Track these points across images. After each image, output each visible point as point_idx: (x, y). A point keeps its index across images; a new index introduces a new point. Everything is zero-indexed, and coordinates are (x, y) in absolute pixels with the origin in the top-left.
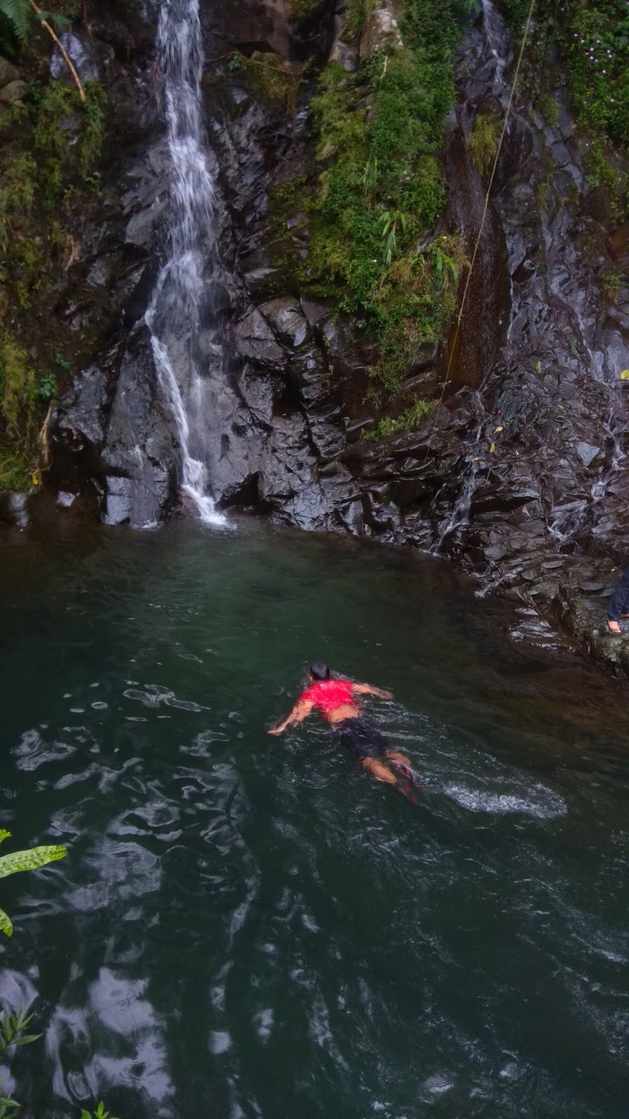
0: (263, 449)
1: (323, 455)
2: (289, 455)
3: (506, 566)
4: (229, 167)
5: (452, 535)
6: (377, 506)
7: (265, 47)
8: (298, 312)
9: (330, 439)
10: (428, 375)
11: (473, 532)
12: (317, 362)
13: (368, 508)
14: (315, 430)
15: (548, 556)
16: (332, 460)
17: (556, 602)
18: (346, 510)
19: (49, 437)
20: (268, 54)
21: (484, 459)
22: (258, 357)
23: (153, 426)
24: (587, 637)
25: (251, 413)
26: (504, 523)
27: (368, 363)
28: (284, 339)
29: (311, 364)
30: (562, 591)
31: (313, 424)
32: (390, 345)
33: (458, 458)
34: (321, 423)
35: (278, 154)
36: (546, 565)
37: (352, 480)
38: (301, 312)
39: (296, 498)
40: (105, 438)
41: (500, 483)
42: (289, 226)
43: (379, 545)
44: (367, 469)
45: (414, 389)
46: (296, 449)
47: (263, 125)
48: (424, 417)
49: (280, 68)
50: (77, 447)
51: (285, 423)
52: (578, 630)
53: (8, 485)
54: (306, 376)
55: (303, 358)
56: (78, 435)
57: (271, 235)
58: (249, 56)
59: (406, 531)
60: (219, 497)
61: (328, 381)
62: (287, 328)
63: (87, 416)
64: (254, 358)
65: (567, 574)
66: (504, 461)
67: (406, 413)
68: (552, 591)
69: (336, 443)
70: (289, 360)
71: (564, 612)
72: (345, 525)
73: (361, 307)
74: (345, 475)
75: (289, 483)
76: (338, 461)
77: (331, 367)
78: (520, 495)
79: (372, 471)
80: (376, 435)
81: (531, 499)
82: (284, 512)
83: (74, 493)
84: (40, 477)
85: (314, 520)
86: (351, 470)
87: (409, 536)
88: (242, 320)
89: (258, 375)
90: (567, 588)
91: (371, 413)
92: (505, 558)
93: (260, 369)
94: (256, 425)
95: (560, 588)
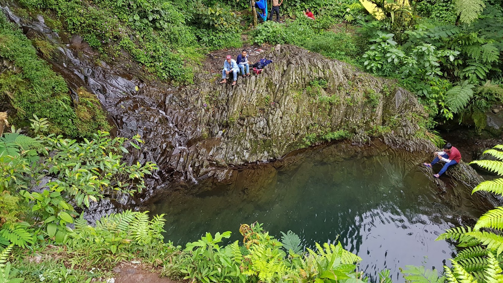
5: (161, 175)
52: (225, 165)
68: (206, 163)
71: (216, 164)
95: (207, 160)
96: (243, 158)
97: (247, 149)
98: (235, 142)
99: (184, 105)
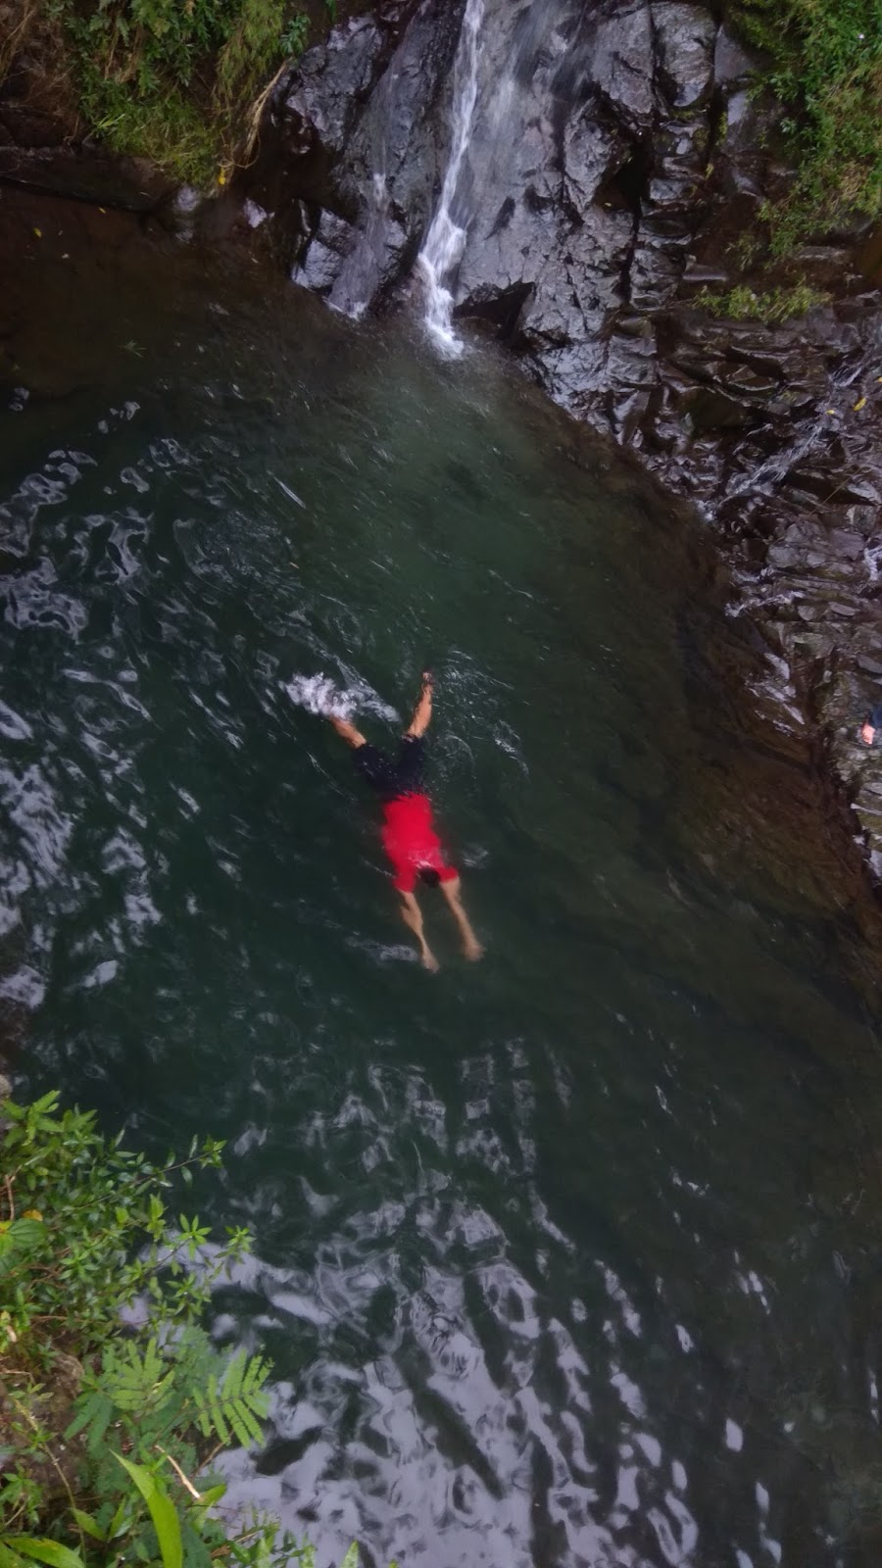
0: (554, 248)
1: (632, 302)
2: (587, 278)
3: (785, 582)
5: (741, 501)
6: (667, 411)
8: (706, 48)
9: (654, 281)
10: (837, 253)
11: (770, 511)
12: (694, 149)
13: (653, 409)
14: (639, 254)
15: (843, 594)
16: (643, 314)
17: (818, 667)
18: (626, 396)
19: (264, 113)
21: (842, 416)
22: (614, 96)
23: (417, 151)
24: (829, 732)
25: (563, 182)
26: (815, 517)
27: (766, 195)
28: (665, 86)
29: (683, 148)
30: (835, 655)
31: (642, 245)
32: (811, 186)
33: (808, 399)
34: (653, 249)
36: (834, 606)
37: (654, 357)
38: (710, 47)
39: (565, 350)
40: (344, 148)
41: (841, 462)
43: (640, 467)
44: (681, 351)
45: (808, 265)
46: (601, 274)
48: (798, 315)
50: (299, 147)
51: (603, 221)
52: (824, 715)
53: (182, 173)
54: (668, 163)
55: (678, 131)
56: (306, 129)
59: (686, 464)
60: (462, 297)
61: (695, 188)
62: (679, 67)
63: (331, 102)
64: (607, 95)
65: (853, 633)
66: (865, 433)
67: (777, 292)
69: (660, 291)
70: (655, 125)
71: (821, 684)
72: (612, 419)
73: (801, 101)
74: (647, 344)
75: (567, 322)
76: (650, 319)
77: (710, 168)
78: (857, 491)
79: (687, 358)
80: (719, 305)
81: (866, 502)
82: (540, 364)
83: (268, 211)
84: (231, 174)
85: (575, 394)
86: (659, 341)
87: (687, 474)
88: (618, 16)
89: (600, 124)
90: (843, 655)
91: (730, 268)
92: (790, 572)
93: (607, 115)
94: (561, 205)
95: (835, 648)
96: (866, 777)
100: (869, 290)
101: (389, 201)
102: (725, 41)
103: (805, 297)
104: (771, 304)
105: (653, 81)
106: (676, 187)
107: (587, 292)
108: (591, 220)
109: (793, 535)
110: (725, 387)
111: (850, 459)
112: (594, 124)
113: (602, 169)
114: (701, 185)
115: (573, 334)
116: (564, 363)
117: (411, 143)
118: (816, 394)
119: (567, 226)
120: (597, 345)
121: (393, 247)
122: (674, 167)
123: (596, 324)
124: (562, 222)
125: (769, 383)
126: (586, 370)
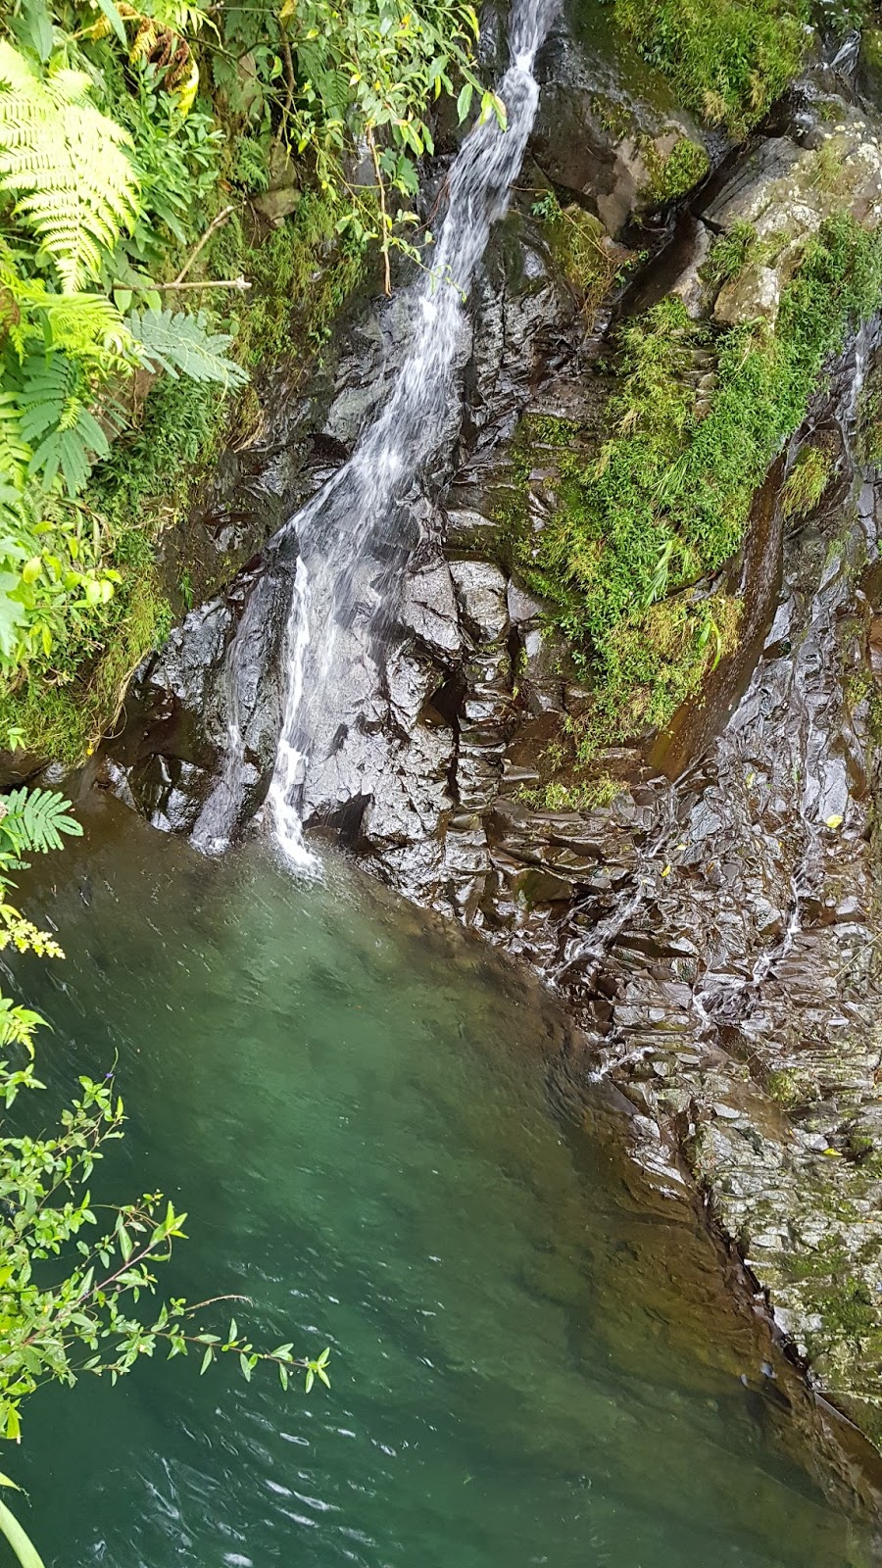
0: (387, 763)
1: (461, 802)
2: (419, 786)
3: (635, 1039)
4: (485, 361)
5: (580, 965)
6: (503, 891)
7: (590, 205)
8: (500, 596)
9: (478, 784)
10: (630, 752)
11: (608, 973)
12: (500, 674)
13: (491, 891)
14: (462, 762)
15: (686, 1044)
16: (472, 812)
17: (681, 1121)
18: (465, 882)
19: (129, 690)
20: (589, 215)
21: (654, 884)
22: (427, 637)
23: (264, 701)
24: (706, 1187)
25: (389, 708)
26: (646, 972)
27: (568, 712)
28: (467, 625)
29: (489, 677)
30: (693, 1107)
31: (464, 755)
32: (605, 706)
33: (625, 873)
34: (472, 756)
35: (553, 362)
36: (681, 1057)
37: (485, 845)
38: (503, 595)
39: (407, 849)
40: (203, 710)
41: (660, 923)
42: (532, 476)
43: (486, 943)
44: (509, 840)
45: (606, 763)
46: (431, 781)
47: (550, 322)
48: (605, 803)
49: (596, 243)
50: (162, 714)
51: (428, 737)
52: (699, 1170)
53: (53, 752)
54: (479, 688)
55: (485, 662)
56: (170, 699)
57: (504, 473)
58: (564, 204)
59: (526, 936)
60: (308, 812)
61: (504, 706)
62: (479, 612)
63: (191, 674)
64: (421, 637)
65: (703, 1082)
66: (675, 896)
67: (584, 786)
68: (680, 1100)
69: (484, 791)
70: (465, 658)
71: (688, 1137)
72: (455, 903)
73: (588, 641)
74: (477, 835)
75: (407, 825)
76: (478, 815)
77: (516, 690)
78: (677, 946)
79: (515, 845)
80: (537, 799)
81: (686, 955)
82: (384, 863)
83: (127, 766)
84: (98, 745)
85: (420, 886)
86: (488, 832)
87: (528, 945)
88: (422, 573)
89: (417, 659)
90: (700, 1106)
91: (542, 769)
92: (636, 1028)
93: (424, 652)
94: (390, 727)
95: (692, 1101)
96: (751, 1230)
97: (795, 1234)
98: (805, 1194)
99: (857, 991)
100: (657, 777)
101: (244, 747)
102: (515, 590)
103: (610, 788)
104: (582, 794)
105: (459, 624)
106: (489, 706)
107: (421, 797)
108: (416, 735)
109: (632, 993)
110: (551, 867)
111: (668, 921)
112: (412, 660)
113: (423, 695)
114: (509, 704)
115: (413, 835)
116: (408, 860)
117: (259, 695)
118: (630, 868)
119: (397, 742)
120: (435, 842)
121: (248, 785)
122: (485, 691)
123: (431, 823)
124: (390, 741)
125: (590, 862)
126: (428, 865)
